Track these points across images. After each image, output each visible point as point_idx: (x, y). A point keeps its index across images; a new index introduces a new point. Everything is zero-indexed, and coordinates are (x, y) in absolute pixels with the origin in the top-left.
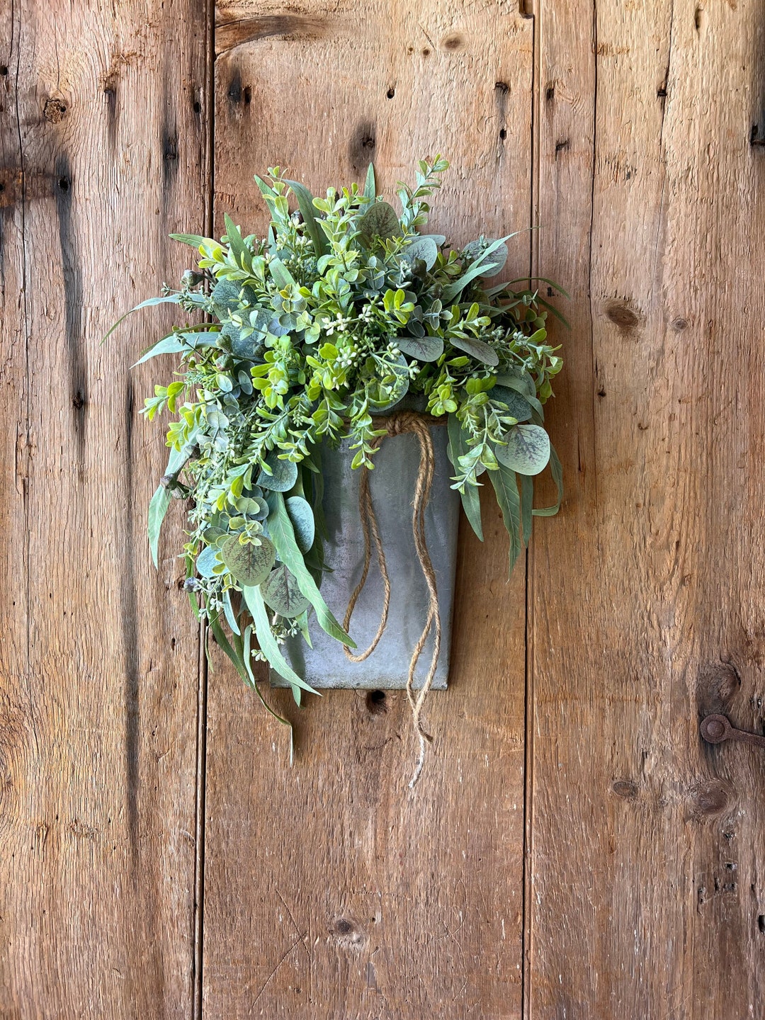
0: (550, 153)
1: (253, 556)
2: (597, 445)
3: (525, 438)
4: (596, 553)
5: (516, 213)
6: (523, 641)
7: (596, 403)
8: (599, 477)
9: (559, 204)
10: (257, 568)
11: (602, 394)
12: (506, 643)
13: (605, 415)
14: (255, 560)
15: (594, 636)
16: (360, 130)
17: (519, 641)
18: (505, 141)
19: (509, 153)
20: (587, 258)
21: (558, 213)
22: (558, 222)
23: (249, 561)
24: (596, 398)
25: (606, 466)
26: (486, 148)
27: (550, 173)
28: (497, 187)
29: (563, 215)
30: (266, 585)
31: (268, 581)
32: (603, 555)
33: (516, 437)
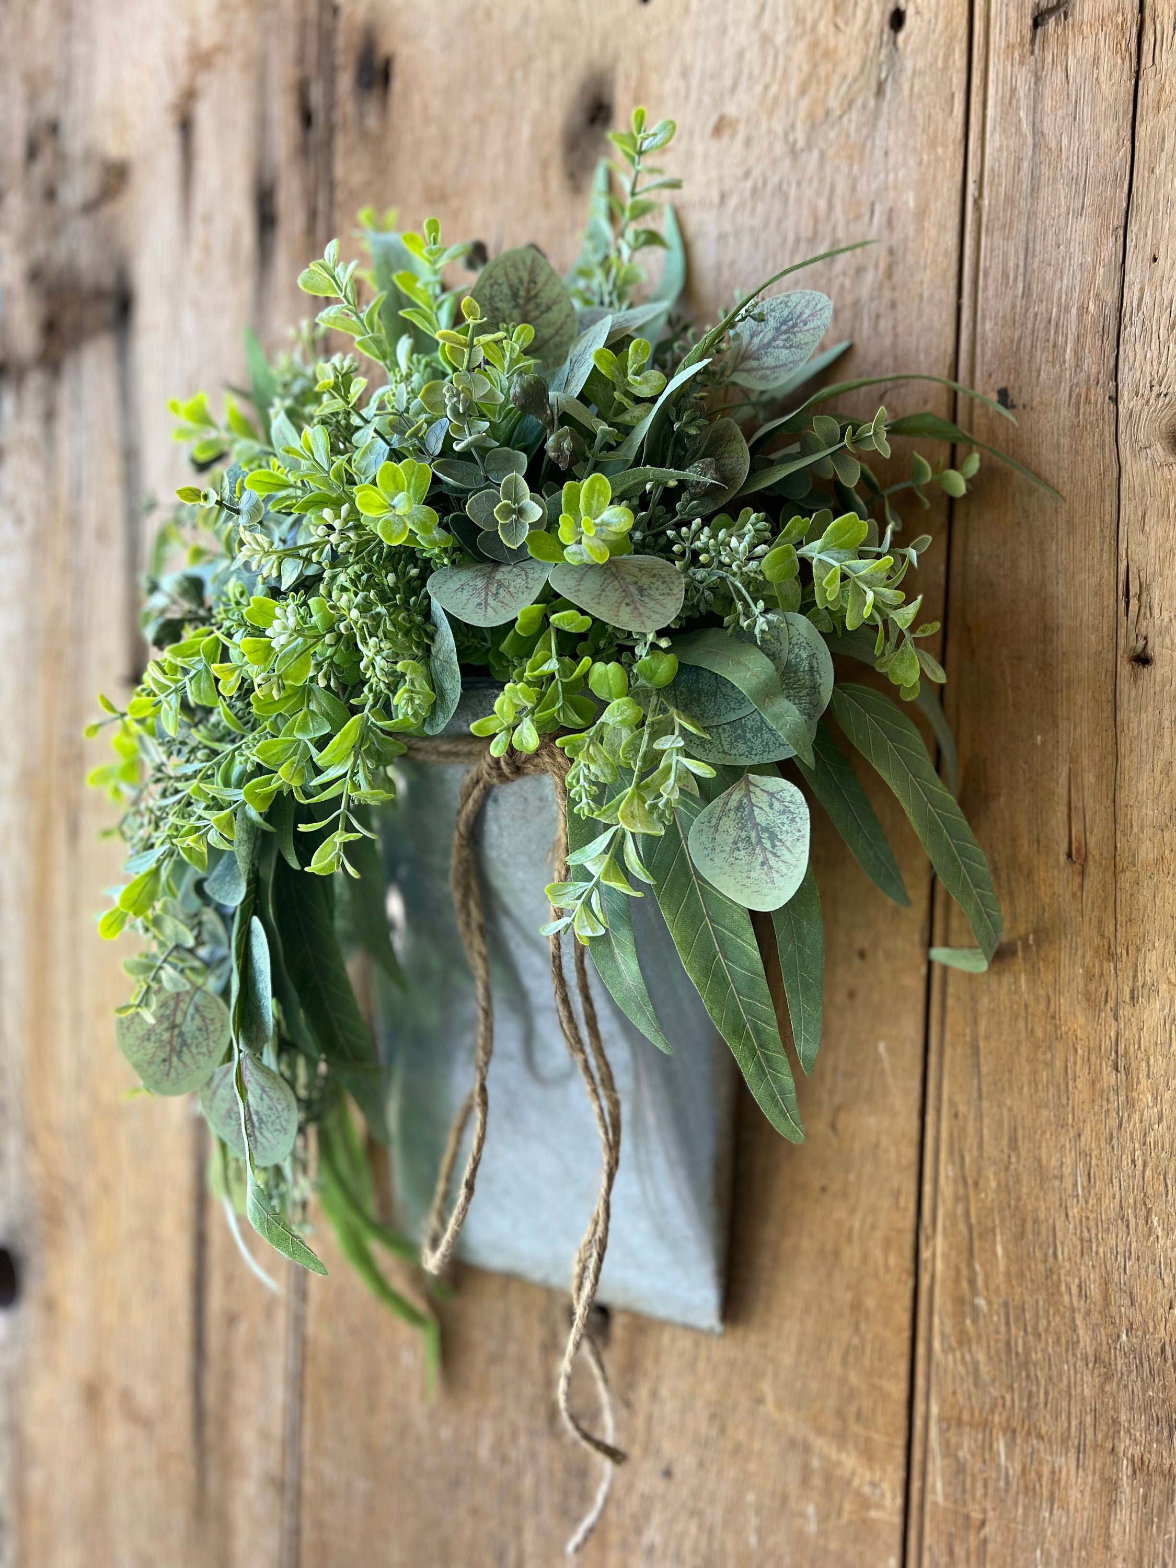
0: (1014, 38)
1: (181, 1034)
2: (1122, 795)
3: (757, 811)
4: (1109, 1078)
5: (921, 213)
6: (908, 1264)
7: (1124, 685)
8: (1126, 879)
9: (1035, 165)
10: (187, 1058)
11: (1142, 660)
12: (865, 1259)
13: (1148, 716)
14: (184, 1043)
15: (1094, 1290)
16: (584, 90)
17: (900, 1260)
18: (901, 36)
19: (909, 65)
20: (1110, 297)
21: (1034, 190)
22: (1032, 215)
23: (170, 1043)
24: (1125, 669)
25: (1147, 852)
26: (854, 64)
27: (1013, 91)
28: (879, 153)
29: (1045, 192)
30: (208, 1093)
31: (214, 1085)
32: (1130, 1088)
33: (740, 807)
